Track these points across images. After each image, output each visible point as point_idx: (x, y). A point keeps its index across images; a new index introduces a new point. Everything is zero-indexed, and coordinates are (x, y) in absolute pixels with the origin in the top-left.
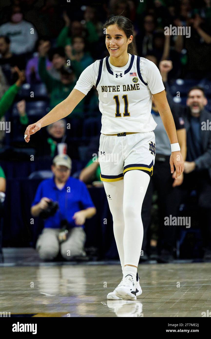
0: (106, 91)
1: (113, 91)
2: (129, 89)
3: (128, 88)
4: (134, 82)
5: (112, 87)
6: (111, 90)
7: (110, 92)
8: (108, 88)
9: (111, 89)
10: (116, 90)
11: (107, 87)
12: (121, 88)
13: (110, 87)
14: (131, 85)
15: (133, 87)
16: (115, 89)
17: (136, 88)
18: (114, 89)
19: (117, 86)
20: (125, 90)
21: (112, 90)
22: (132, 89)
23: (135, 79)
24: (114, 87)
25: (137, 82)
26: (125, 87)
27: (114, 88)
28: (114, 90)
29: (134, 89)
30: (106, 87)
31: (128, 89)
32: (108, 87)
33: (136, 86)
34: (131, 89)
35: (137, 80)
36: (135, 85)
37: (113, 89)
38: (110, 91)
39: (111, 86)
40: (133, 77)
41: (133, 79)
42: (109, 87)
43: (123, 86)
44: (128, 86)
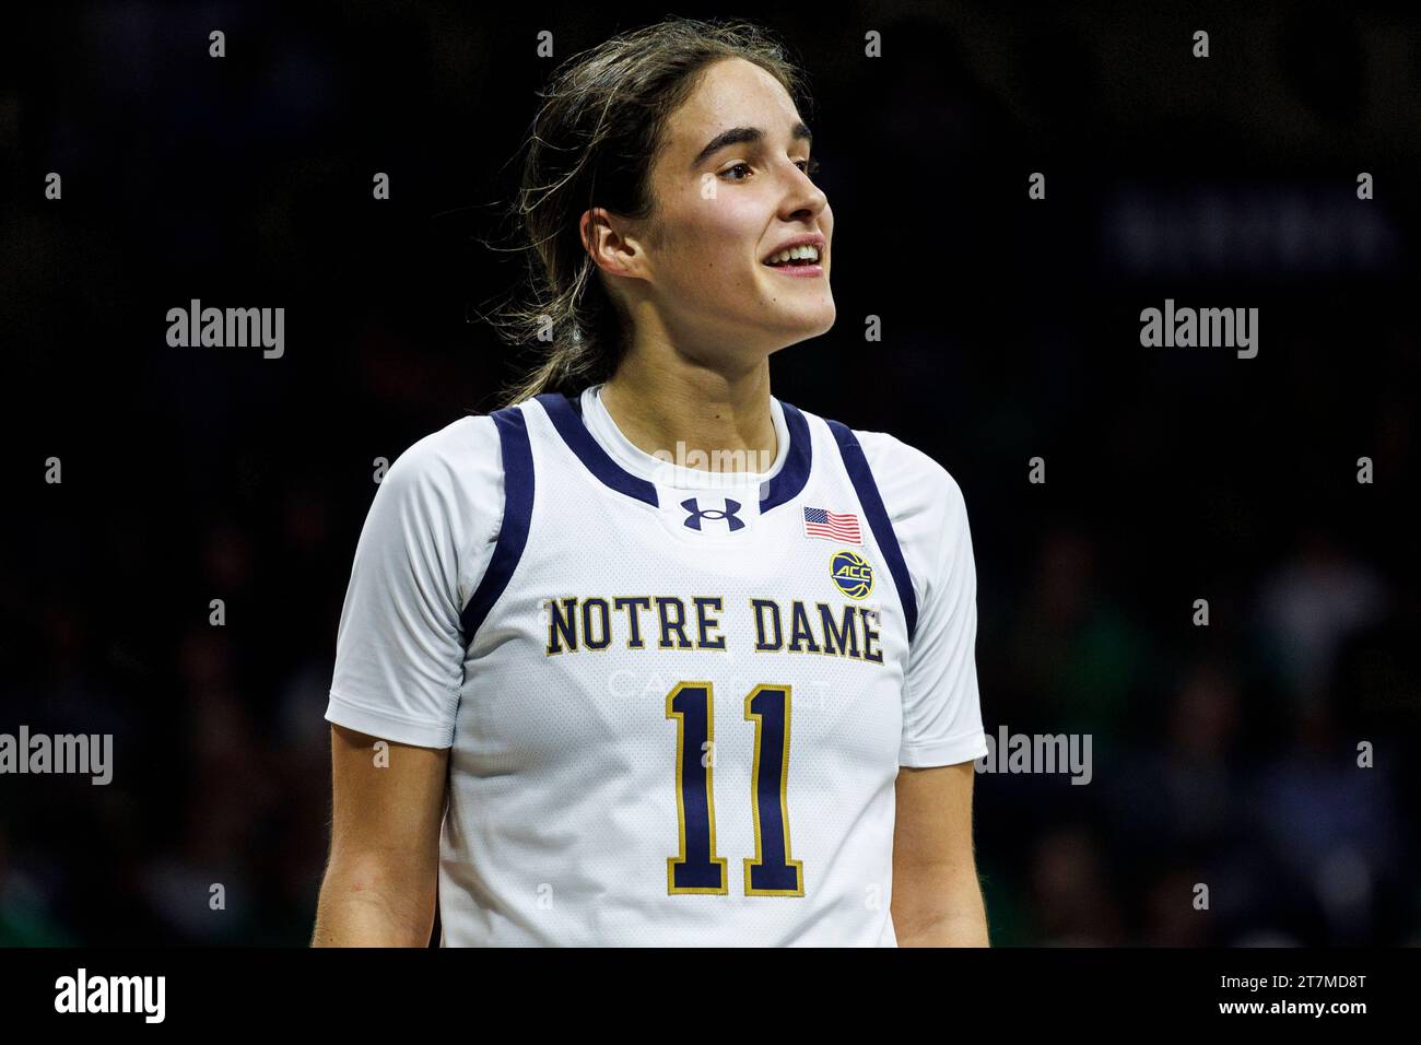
0: (597, 636)
1: (666, 643)
2: (802, 637)
3: (802, 630)
4: (843, 583)
5: (655, 608)
6: (642, 636)
7: (637, 651)
8: (620, 620)
9: (649, 621)
10: (692, 630)
11: (612, 606)
12: (736, 623)
13: (639, 607)
14: (824, 610)
15: (840, 629)
16: (679, 626)
17: (861, 647)
18: (672, 626)
19: (700, 602)
20: (770, 639)
21: (658, 635)
22: (834, 644)
23: (851, 565)
24: (672, 611)
25: (865, 592)
26: (767, 612)
27: (672, 616)
28: (673, 635)
29: (848, 646)
30: (596, 611)
31: (796, 636)
32: (619, 603)
33: (858, 620)
34: (820, 640)
35: (866, 579)
36: (849, 612)
37: (666, 626)
38: (636, 642)
39: (645, 602)
40: (838, 548)
41: (838, 564)
42: (626, 607)
43: (758, 605)
44: (799, 608)
